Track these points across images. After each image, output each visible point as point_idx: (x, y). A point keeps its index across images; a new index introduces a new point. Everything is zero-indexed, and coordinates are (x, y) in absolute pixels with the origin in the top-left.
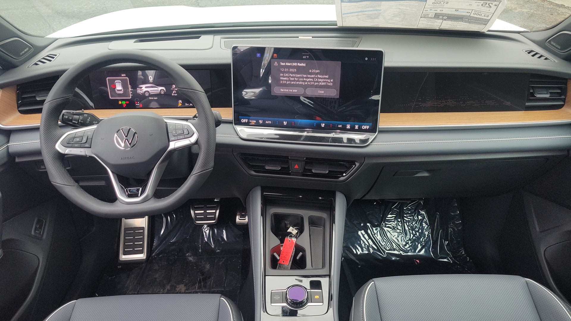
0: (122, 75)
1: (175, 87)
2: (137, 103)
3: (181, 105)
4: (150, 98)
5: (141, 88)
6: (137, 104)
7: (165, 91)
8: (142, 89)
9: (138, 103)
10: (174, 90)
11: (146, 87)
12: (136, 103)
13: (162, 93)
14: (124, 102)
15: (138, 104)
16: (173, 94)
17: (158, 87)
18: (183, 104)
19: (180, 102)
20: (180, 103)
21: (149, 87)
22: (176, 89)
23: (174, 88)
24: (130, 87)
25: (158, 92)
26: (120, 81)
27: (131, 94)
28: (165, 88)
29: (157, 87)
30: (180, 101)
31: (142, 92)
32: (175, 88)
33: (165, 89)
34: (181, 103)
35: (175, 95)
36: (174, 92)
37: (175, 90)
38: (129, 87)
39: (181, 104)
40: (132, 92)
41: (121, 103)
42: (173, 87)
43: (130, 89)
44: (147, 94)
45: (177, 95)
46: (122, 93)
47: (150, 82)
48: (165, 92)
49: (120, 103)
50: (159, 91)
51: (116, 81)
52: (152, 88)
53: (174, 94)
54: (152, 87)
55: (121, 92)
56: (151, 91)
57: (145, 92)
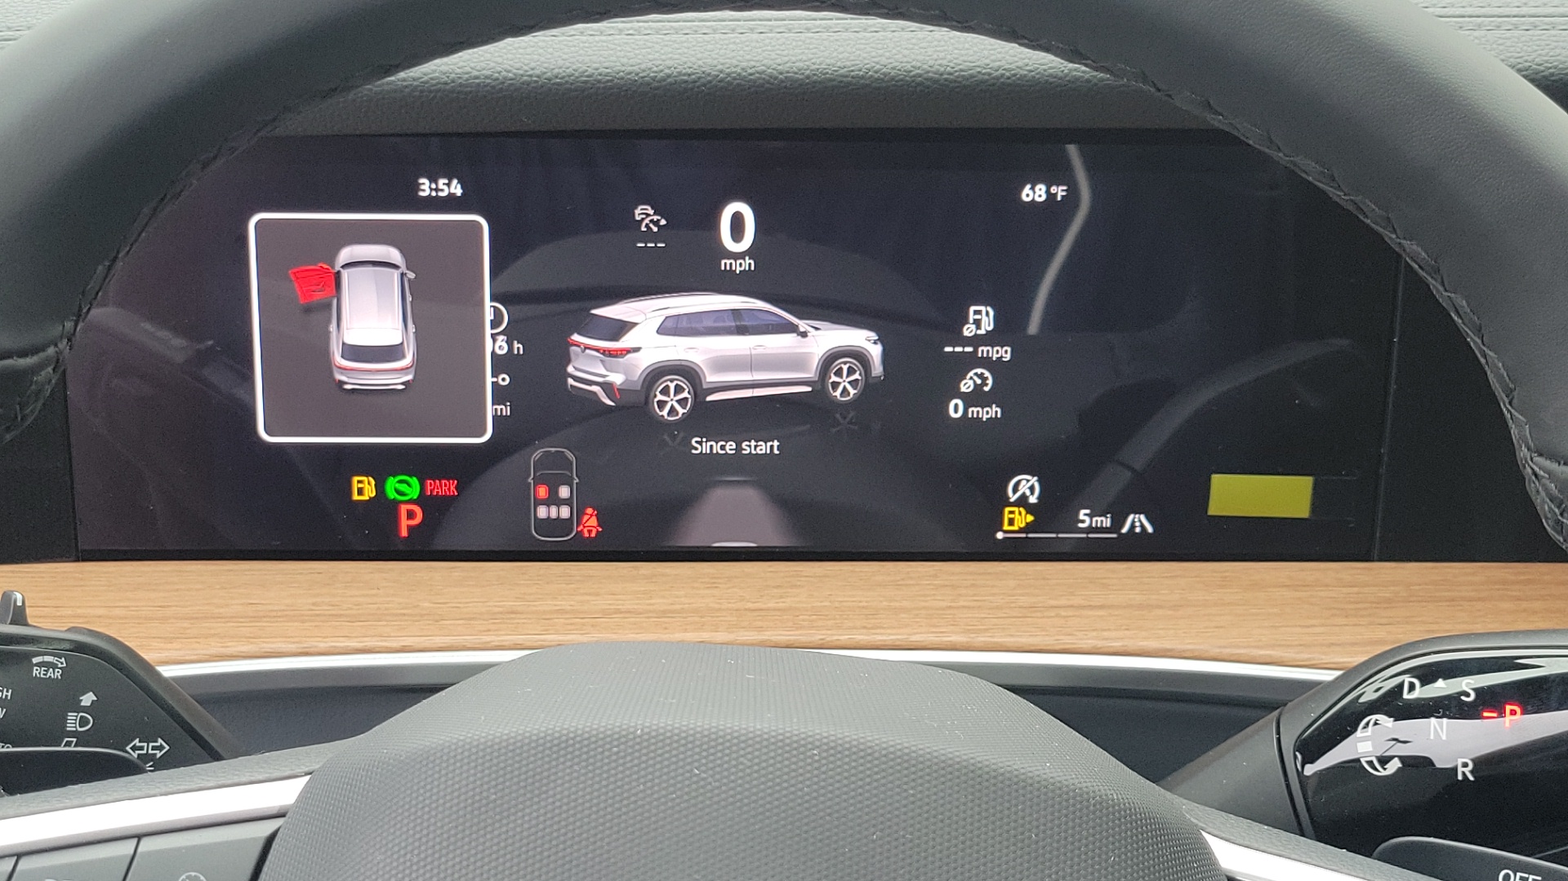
0: (425, 187)
1: (988, 324)
2: (553, 500)
3: (1028, 528)
4: (703, 447)
5: (621, 328)
6: (542, 512)
7: (877, 369)
8: (626, 341)
9: (564, 492)
10: (973, 361)
11: (673, 327)
12: (542, 492)
13: (845, 388)
14: (404, 488)
15: (559, 502)
16: (955, 409)
17: (803, 325)
18: (1051, 511)
19: (1024, 488)
20: (1022, 502)
21: (709, 323)
22: (1005, 353)
23: (976, 341)
24: (494, 324)
25: (795, 381)
26: (394, 255)
27: (500, 395)
28: (881, 340)
29: (791, 328)
30: (1026, 485)
31: (617, 379)
32: (990, 339)
33: (875, 352)
34: (1031, 509)
35: (974, 411)
36: (967, 386)
37: (986, 362)
38: (489, 316)
39: (1022, 519)
40: (504, 380)
41: (370, 492)
42: (969, 331)
43: (495, 345)
44: (672, 401)
45: (994, 411)
46: (396, 381)
47: (725, 263)
48: (870, 388)
49: (364, 488)
50: (811, 374)
51: (347, 254)
52: (742, 331)
53: (971, 399)
54: (740, 325)
55: (392, 376)
56: (724, 364)
57: (658, 373)
